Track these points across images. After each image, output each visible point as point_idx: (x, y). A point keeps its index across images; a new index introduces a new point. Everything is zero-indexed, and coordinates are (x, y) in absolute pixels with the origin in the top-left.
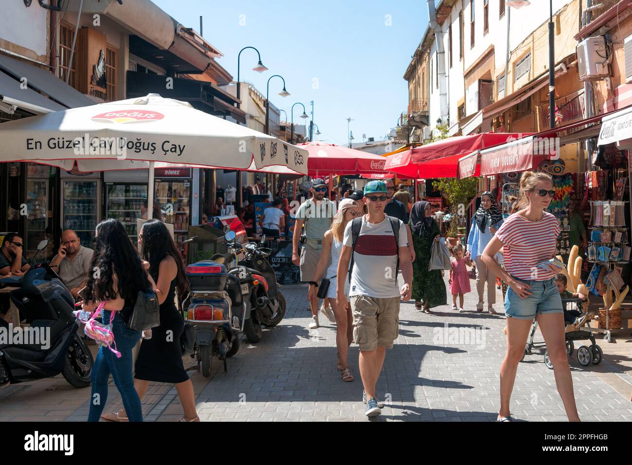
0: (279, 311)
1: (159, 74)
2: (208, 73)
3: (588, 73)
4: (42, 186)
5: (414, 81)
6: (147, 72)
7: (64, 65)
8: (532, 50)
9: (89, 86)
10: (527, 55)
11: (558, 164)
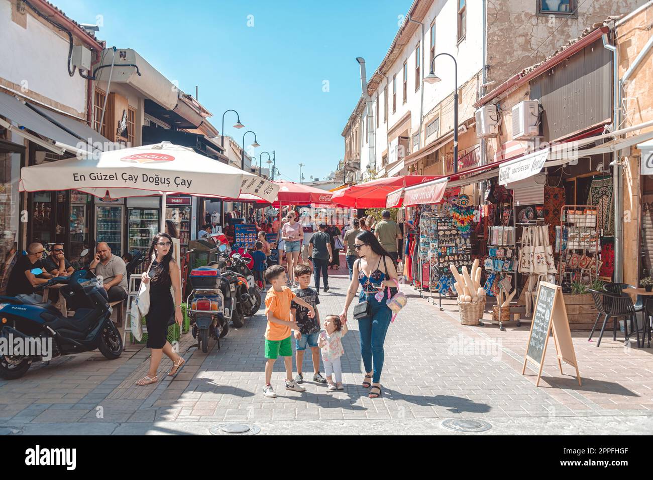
0: (256, 304)
1: (166, 128)
2: (201, 129)
3: (484, 132)
4: (81, 210)
5: (349, 137)
6: (157, 127)
7: (97, 120)
8: (440, 115)
9: (116, 136)
10: (436, 118)
11: (464, 199)
